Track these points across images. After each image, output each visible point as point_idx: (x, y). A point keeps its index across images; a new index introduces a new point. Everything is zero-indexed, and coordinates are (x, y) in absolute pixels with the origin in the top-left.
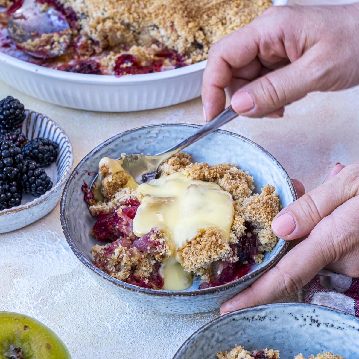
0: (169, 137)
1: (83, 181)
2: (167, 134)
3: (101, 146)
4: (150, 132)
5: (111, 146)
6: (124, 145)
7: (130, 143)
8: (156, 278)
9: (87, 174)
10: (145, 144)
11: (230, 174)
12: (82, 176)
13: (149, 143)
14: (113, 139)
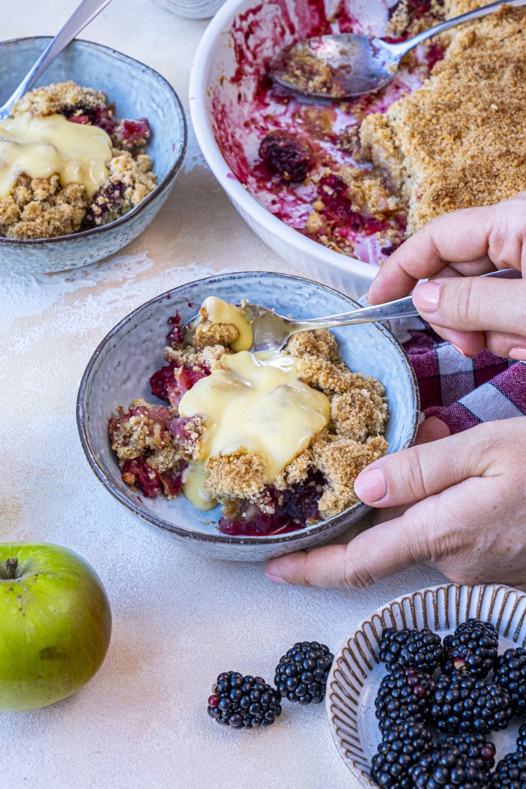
0: (325, 307)
1: (175, 311)
2: (323, 302)
3: (224, 277)
4: (301, 288)
5: (239, 283)
6: (260, 288)
7: (270, 289)
8: (175, 478)
9: (187, 304)
10: (291, 300)
11: (352, 396)
12: (176, 303)
13: (295, 301)
14: (246, 274)
